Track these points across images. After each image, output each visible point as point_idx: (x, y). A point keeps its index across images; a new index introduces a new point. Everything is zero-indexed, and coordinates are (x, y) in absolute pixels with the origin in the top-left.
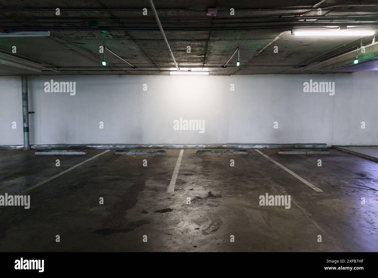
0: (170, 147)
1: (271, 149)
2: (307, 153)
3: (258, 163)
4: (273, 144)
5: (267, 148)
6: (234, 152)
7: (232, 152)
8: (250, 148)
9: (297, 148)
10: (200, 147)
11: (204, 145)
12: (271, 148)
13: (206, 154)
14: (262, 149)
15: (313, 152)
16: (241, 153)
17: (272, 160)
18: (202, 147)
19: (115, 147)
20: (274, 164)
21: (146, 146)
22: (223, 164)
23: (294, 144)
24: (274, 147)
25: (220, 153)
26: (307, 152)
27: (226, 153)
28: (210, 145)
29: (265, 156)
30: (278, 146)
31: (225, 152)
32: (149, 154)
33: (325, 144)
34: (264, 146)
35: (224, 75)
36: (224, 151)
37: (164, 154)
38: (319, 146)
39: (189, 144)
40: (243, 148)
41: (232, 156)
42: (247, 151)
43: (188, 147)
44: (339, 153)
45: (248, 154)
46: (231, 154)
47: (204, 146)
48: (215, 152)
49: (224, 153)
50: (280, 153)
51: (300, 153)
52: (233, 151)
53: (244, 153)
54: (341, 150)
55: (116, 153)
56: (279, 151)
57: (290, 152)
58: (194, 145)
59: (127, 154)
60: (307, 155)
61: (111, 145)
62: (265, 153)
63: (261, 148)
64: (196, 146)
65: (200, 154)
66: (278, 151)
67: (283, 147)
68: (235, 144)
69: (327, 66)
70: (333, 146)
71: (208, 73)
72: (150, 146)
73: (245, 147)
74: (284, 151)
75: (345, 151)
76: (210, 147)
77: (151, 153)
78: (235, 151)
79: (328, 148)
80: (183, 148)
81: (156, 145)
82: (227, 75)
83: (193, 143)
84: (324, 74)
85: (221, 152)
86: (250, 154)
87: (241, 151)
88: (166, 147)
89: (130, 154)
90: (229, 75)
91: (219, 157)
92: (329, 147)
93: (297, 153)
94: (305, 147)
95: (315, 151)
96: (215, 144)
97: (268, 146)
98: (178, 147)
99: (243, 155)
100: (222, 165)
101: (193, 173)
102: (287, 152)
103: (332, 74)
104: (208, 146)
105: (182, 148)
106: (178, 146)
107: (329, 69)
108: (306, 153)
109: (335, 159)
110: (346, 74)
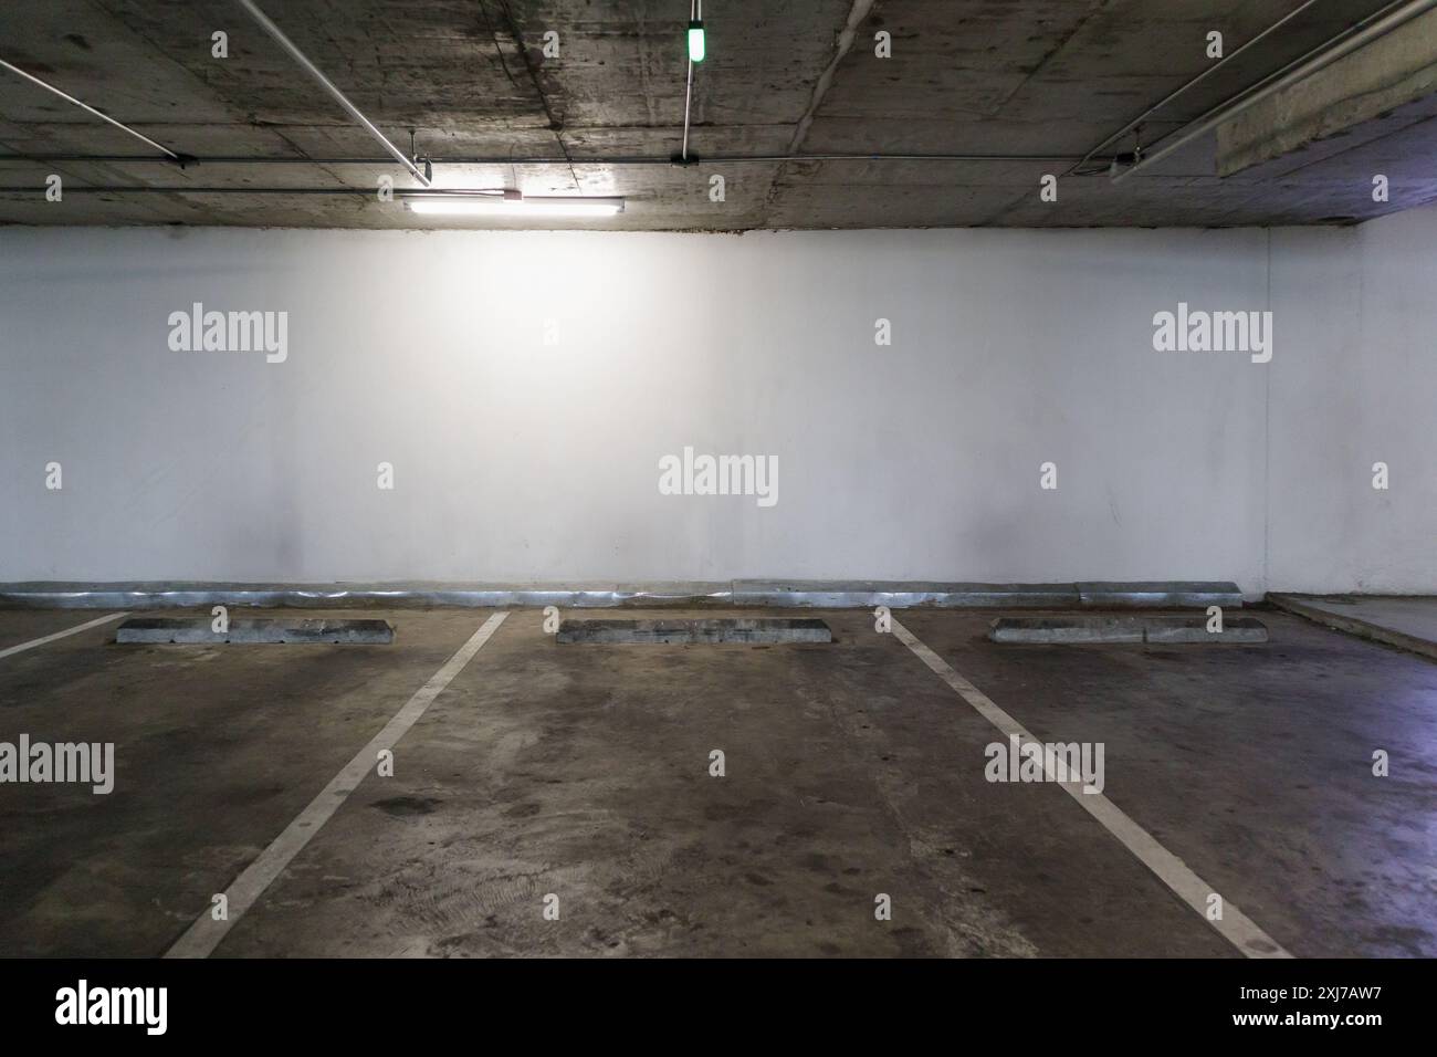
0: (439, 601)
1: (958, 609)
2: (1145, 639)
3: (880, 702)
4: (968, 587)
5: (937, 605)
6: (758, 633)
7: (747, 633)
8: (849, 604)
9: (1092, 609)
10: (593, 599)
11: (618, 587)
12: (958, 603)
13: (611, 640)
14: (911, 608)
15: (1180, 630)
16: (796, 635)
17: (958, 684)
18: (607, 599)
19: (156, 601)
20: (973, 710)
21: (314, 592)
22: (671, 712)
23: (1076, 587)
24: (969, 599)
25: (686, 638)
26: (1145, 632)
27: (716, 639)
28: (647, 587)
29: (924, 653)
30: (991, 597)
31: (708, 632)
32: (303, 638)
33: (1233, 588)
34: (923, 597)
35: (711, 231)
36: (704, 626)
37: (383, 638)
38: (1202, 595)
39: (537, 586)
40: (816, 604)
41: (742, 654)
42: (826, 627)
43: (532, 597)
44: (1313, 639)
45: (834, 641)
46: (740, 640)
47: (615, 595)
48: (659, 631)
49: (705, 639)
50: (1003, 635)
51: (1112, 638)
52: (752, 624)
53: (813, 636)
54: (1314, 619)
55: (122, 637)
56: (998, 627)
57: (1056, 630)
58: (564, 587)
59: (179, 639)
60: (1152, 649)
61: (137, 586)
62: (924, 636)
63: (905, 605)
64: (575, 597)
65: (575, 639)
66: (994, 623)
67: (1022, 598)
68: (774, 584)
69: (1273, 136)
70: (1268, 594)
71: (611, 210)
72: (335, 592)
73: (826, 600)
74: (1027, 627)
75: (1342, 625)
76: (644, 598)
77: (311, 634)
78: (762, 624)
79: (1247, 606)
80: (508, 602)
81: (369, 587)
82: (727, 231)
83: (558, 580)
84: (1219, 231)
85: (691, 630)
86: (845, 642)
87: (794, 624)
88: (420, 597)
89: (197, 640)
90: (740, 231)
91: (673, 660)
92: (1251, 600)
93: (1092, 636)
94: (1131, 598)
95: (1189, 625)
96: (672, 585)
97: (943, 595)
98: (480, 599)
99: (803, 650)
100: (663, 719)
101: (446, 791)
102: (1043, 631)
103: (1258, 229)
104: (638, 594)
105: (501, 603)
106: (483, 594)
107: (1285, 148)
108: (1141, 636)
109: (1305, 674)
110: (1328, 228)
